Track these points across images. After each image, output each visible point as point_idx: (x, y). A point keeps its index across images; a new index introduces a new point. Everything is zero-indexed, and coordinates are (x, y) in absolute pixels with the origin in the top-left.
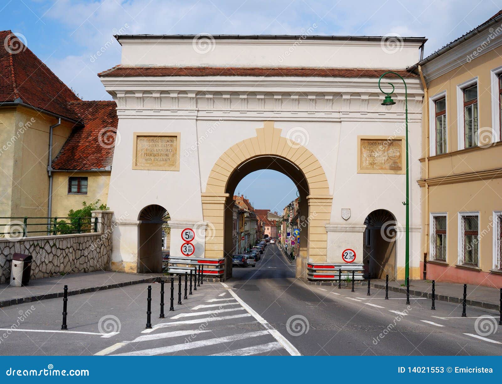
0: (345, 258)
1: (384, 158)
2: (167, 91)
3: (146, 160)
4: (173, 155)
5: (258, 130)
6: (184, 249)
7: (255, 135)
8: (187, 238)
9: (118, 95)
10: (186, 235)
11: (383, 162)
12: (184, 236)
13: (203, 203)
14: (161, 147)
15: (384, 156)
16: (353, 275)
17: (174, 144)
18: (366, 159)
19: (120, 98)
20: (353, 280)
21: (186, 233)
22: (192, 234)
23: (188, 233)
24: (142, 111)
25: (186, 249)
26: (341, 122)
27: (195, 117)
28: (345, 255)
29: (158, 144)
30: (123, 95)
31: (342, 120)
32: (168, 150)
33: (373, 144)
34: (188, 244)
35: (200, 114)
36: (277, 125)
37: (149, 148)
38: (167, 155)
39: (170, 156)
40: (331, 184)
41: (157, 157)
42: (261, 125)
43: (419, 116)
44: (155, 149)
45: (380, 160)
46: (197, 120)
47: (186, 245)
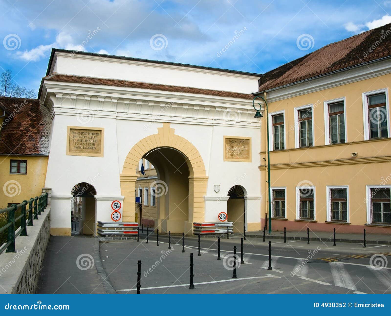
0: (220, 218)
1: (239, 151)
2: (96, 96)
3: (77, 148)
4: (98, 145)
5: (159, 129)
6: (113, 216)
7: (156, 132)
8: (116, 207)
9: (57, 96)
10: (115, 205)
11: (238, 154)
12: (114, 206)
13: (120, 181)
14: (89, 138)
15: (239, 150)
16: (228, 230)
17: (99, 136)
18: (228, 152)
19: (58, 98)
20: (228, 233)
21: (115, 204)
22: (119, 205)
23: (116, 204)
24: (75, 109)
25: (115, 216)
26: (213, 126)
27: (115, 117)
28: (220, 216)
29: (86, 136)
30: (61, 96)
31: (214, 124)
32: (94, 141)
33: (233, 142)
34: (116, 213)
35: (119, 115)
36: (172, 126)
37: (79, 138)
38: (93, 145)
39: (96, 146)
40: (207, 168)
41: (86, 146)
42: (161, 126)
43: (260, 125)
44: (84, 139)
45: (236, 152)
46: (116, 119)
47: (115, 213)
